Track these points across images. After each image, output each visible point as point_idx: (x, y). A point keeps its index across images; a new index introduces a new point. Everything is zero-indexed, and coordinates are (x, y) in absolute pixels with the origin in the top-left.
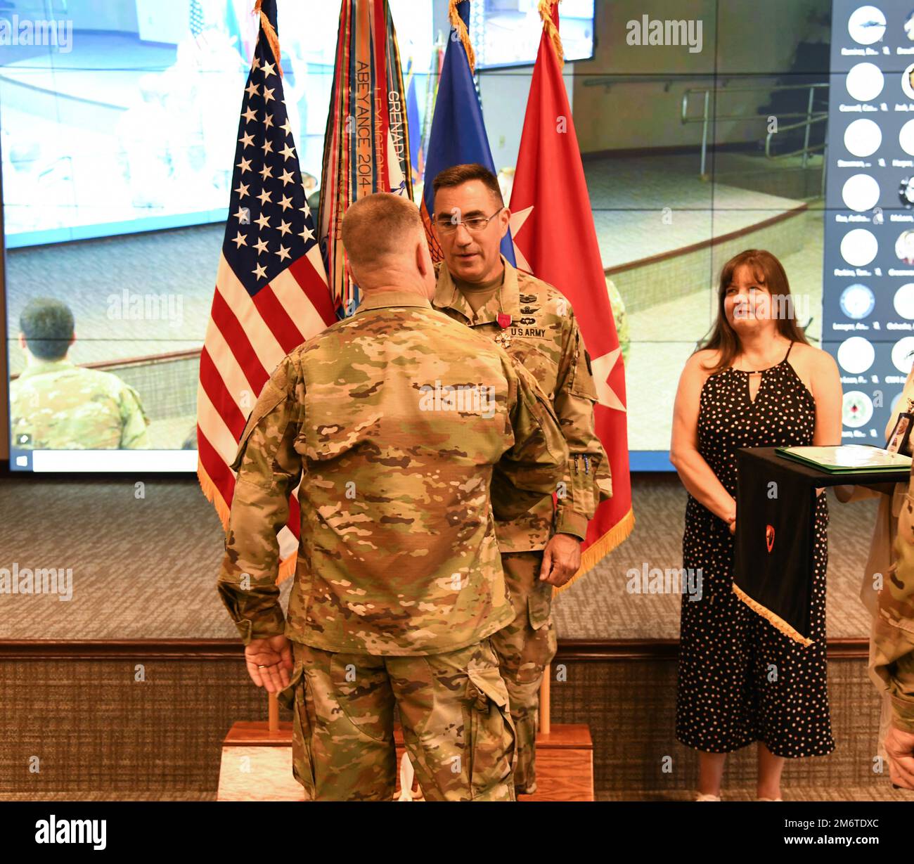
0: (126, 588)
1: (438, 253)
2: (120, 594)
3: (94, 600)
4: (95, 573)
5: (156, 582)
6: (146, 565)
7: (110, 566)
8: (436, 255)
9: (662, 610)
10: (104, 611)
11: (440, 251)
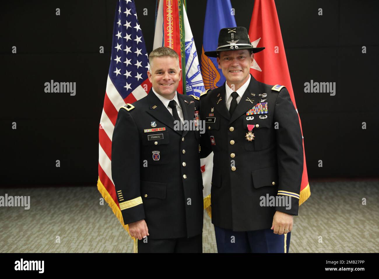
0: (77, 237)
1: (212, 73)
2: (76, 239)
3: (65, 242)
4: (59, 230)
5: (90, 233)
6: (81, 226)
7: (64, 227)
8: (211, 74)
9: (340, 241)
10: (73, 247)
11: (213, 72)
